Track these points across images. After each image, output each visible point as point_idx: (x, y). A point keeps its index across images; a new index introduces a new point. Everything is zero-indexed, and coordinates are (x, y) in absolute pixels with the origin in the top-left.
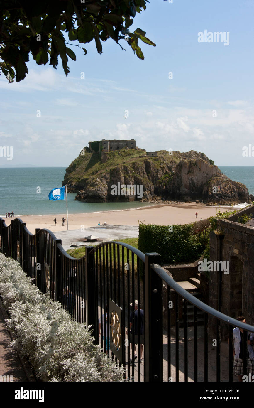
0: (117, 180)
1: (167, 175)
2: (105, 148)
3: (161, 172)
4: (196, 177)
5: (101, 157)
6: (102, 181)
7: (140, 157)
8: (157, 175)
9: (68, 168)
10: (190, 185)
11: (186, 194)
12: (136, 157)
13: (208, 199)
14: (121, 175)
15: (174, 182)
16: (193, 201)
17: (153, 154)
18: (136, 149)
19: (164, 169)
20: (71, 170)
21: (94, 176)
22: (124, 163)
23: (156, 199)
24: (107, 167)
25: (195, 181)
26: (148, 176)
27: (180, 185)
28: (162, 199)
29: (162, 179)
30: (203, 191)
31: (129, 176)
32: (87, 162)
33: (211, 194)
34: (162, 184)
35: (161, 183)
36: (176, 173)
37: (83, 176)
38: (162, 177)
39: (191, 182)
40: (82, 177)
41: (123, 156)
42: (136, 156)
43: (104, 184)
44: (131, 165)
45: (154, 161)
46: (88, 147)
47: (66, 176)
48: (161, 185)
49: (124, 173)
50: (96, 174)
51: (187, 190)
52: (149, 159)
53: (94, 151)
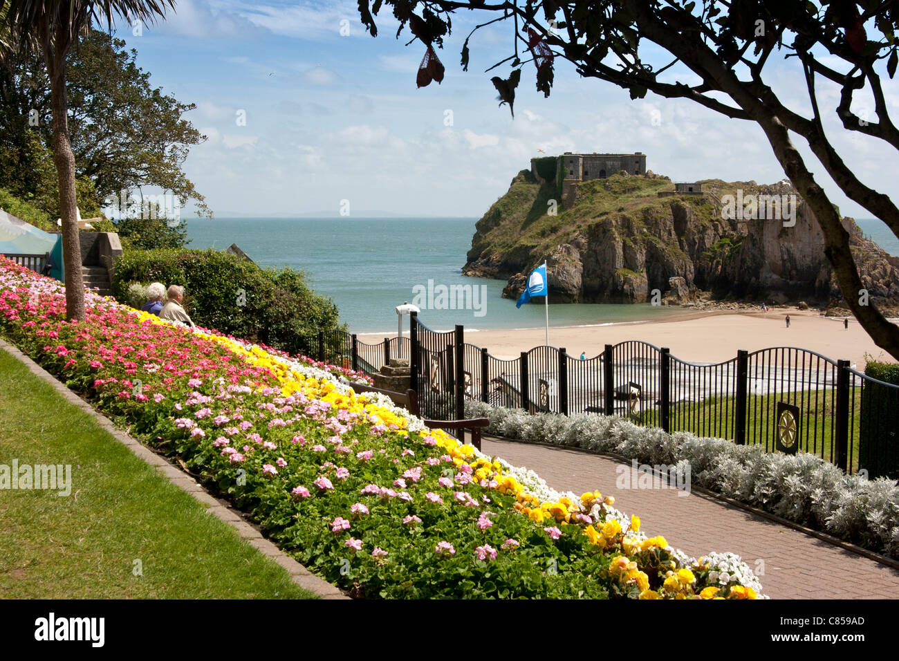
0: (604, 250)
1: (728, 241)
2: (571, 173)
3: (711, 232)
4: (800, 247)
5: (562, 193)
6: (568, 251)
7: (660, 195)
8: (702, 239)
9: (482, 220)
10: (784, 265)
11: (775, 288)
12: (648, 196)
13: (831, 299)
14: (614, 239)
15: (743, 257)
16: (791, 303)
17: (691, 189)
18: (647, 175)
19: (719, 225)
20: (490, 224)
21: (547, 240)
22: (621, 210)
23: (699, 298)
24: (576, 218)
25: (797, 255)
26: (681, 242)
27: (758, 266)
28: (712, 298)
29: (714, 248)
30: (817, 280)
31: (635, 241)
32: (527, 206)
33: (836, 287)
34: (715, 261)
35: (712, 259)
36: (751, 235)
37: (518, 239)
38: (713, 243)
39: (786, 257)
40: (516, 242)
41: (615, 193)
42: (647, 194)
43: (573, 259)
44: (640, 215)
45: (694, 205)
46: (530, 170)
47: (476, 238)
48: (712, 264)
49: (623, 234)
50: (549, 235)
51: (775, 276)
52: (683, 200)
53: (543, 181)
